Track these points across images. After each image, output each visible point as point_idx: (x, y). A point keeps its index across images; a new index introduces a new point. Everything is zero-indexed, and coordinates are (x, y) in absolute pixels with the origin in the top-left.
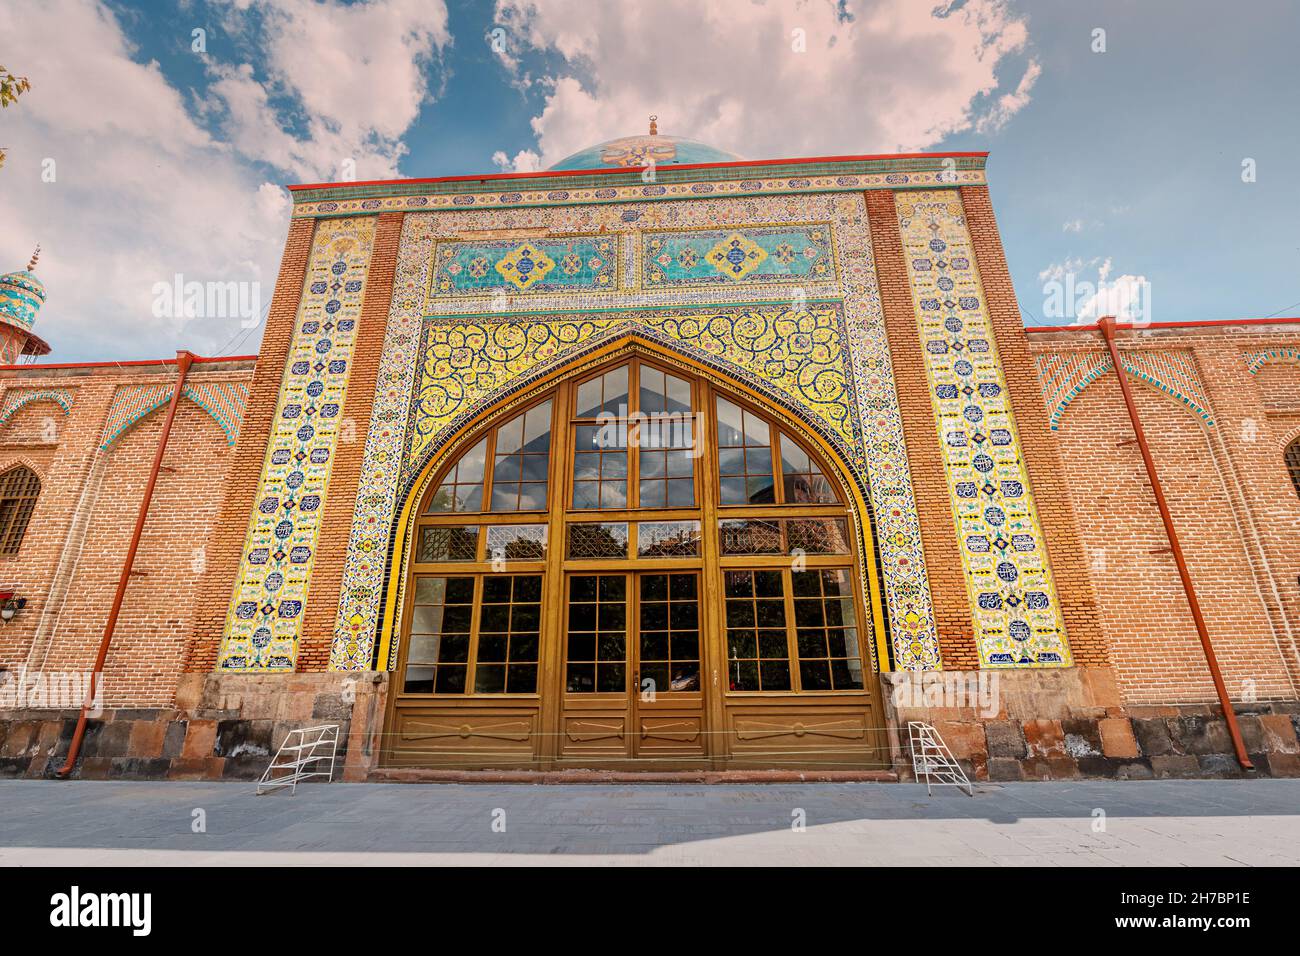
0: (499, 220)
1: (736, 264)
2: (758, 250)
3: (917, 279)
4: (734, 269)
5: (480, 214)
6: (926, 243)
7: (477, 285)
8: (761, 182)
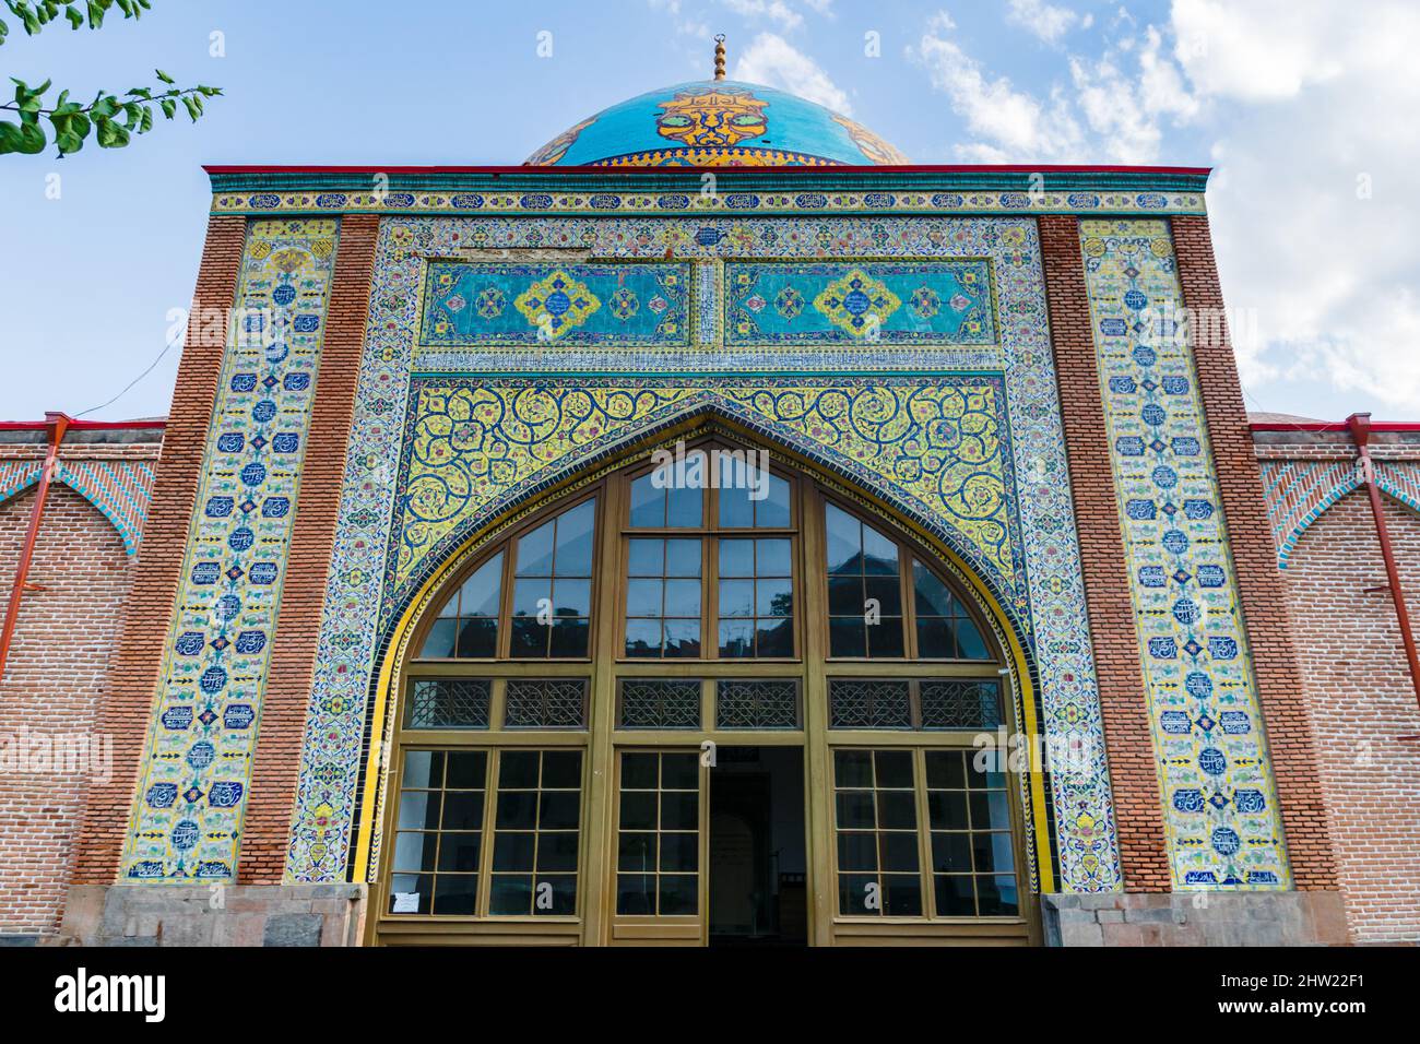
0: (520, 233)
1: (858, 314)
2: (888, 296)
3: (1106, 347)
4: (854, 322)
5: (491, 223)
6: (1120, 295)
7: (488, 328)
8: (894, 195)
